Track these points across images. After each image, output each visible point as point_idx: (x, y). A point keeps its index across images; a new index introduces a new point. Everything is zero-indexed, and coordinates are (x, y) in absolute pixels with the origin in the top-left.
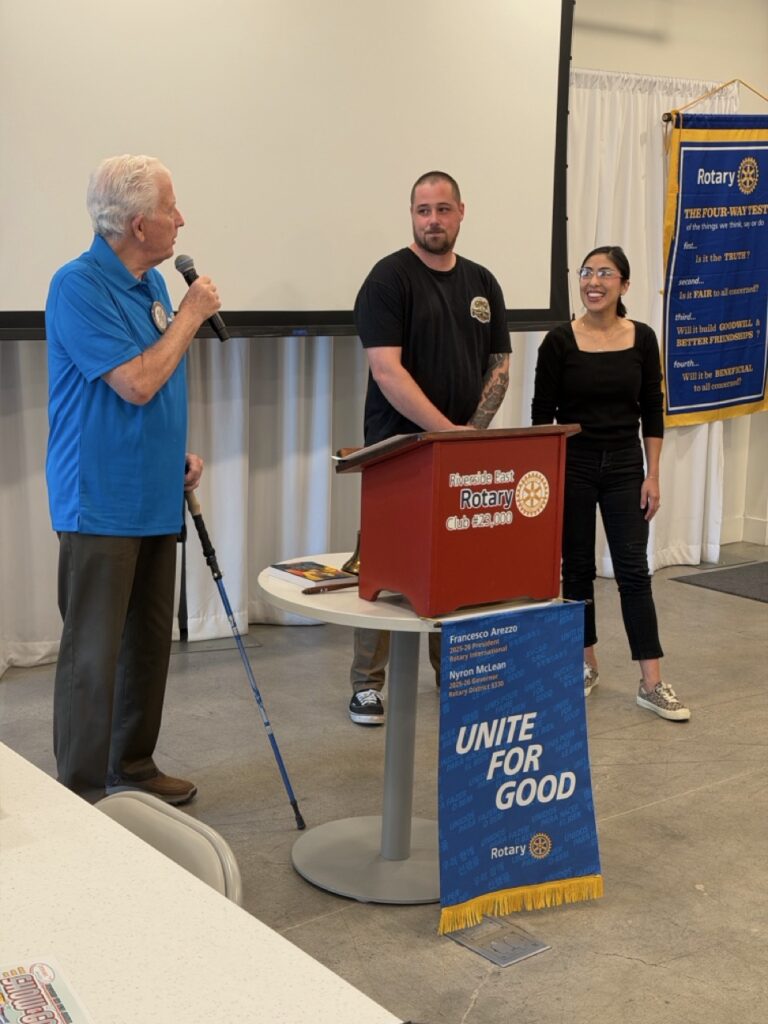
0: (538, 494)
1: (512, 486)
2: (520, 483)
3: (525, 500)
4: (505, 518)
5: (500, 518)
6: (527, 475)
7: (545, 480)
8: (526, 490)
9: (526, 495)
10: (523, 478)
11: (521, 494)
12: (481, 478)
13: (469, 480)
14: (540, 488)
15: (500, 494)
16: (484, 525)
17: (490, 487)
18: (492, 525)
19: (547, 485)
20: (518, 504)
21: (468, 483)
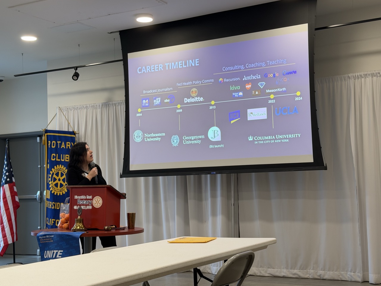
0: (99, 202)
1: (92, 199)
2: (94, 199)
3: (95, 203)
4: (90, 207)
5: (88, 207)
6: (96, 197)
7: (101, 199)
8: (95, 201)
9: (95, 202)
10: (95, 198)
11: (94, 201)
12: (83, 197)
13: (79, 197)
14: (100, 201)
15: (88, 201)
16: (84, 209)
17: (85, 200)
18: (86, 209)
19: (102, 200)
20: (93, 204)
21: (79, 198)
